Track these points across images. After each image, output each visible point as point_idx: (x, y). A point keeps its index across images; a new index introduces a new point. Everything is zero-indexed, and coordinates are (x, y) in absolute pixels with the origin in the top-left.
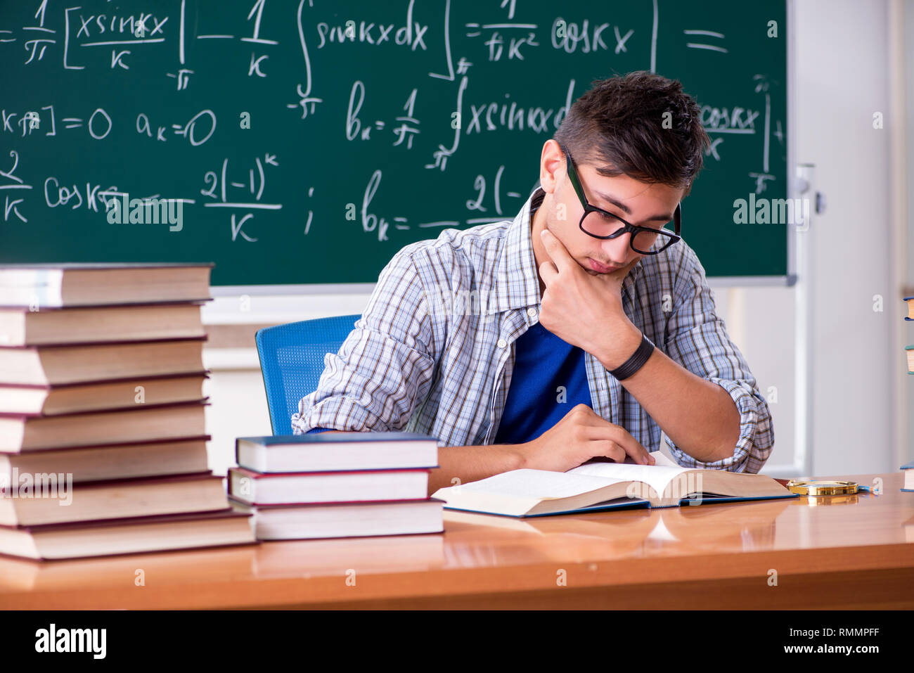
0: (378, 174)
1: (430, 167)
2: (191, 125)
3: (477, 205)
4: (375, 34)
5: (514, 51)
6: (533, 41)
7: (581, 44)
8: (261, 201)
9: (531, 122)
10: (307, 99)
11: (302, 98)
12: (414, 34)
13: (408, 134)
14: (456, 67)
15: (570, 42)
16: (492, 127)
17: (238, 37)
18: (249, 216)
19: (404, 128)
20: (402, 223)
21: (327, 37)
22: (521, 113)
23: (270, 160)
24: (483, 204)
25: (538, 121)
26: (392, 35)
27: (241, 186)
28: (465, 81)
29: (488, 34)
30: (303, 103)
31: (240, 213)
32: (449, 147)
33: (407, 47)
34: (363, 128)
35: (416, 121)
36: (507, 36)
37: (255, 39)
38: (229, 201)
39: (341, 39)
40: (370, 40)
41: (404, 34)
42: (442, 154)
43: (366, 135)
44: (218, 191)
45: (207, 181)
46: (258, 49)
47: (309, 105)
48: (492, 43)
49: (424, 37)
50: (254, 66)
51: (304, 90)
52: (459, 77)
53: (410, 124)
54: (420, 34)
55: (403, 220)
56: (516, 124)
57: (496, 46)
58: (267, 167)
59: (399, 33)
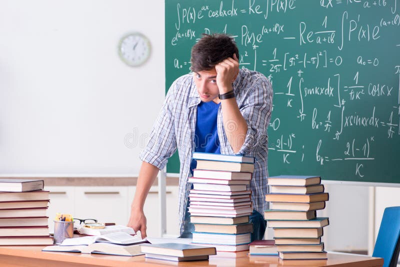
0: (321, 140)
1: (334, 139)
2: (274, 123)
3: (347, 153)
4: (319, 91)
5: (357, 96)
6: (363, 92)
7: (377, 93)
8: (291, 150)
9: (363, 123)
10: (302, 115)
11: (301, 114)
12: (329, 91)
13: (328, 126)
14: (341, 103)
15: (374, 92)
16: (351, 124)
17: (285, 93)
18: (288, 155)
19: (328, 125)
20: (327, 159)
21: (307, 92)
22: (360, 119)
23: (293, 136)
24: (349, 153)
25: (364, 122)
26: (324, 91)
27: (286, 144)
28: (344, 107)
29: (350, 90)
30: (301, 116)
31: (286, 153)
32: (340, 132)
33: (328, 95)
34: (317, 124)
35: (330, 122)
36: (356, 90)
37: (289, 94)
38: (283, 149)
39: (311, 93)
40: (318, 93)
41: (327, 91)
42: (338, 134)
43: (317, 127)
44: (280, 146)
45: (278, 142)
46: (290, 97)
47: (302, 116)
48: (352, 93)
49: (332, 92)
50: (289, 103)
51: (301, 111)
52: (342, 106)
53: (329, 123)
54: (331, 91)
55: (327, 158)
56: (358, 123)
57: (352, 94)
58: (292, 137)
59: (326, 91)
